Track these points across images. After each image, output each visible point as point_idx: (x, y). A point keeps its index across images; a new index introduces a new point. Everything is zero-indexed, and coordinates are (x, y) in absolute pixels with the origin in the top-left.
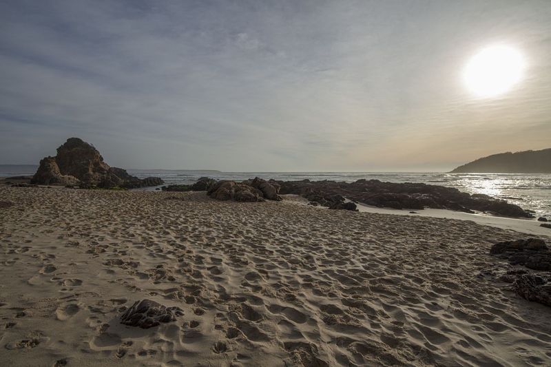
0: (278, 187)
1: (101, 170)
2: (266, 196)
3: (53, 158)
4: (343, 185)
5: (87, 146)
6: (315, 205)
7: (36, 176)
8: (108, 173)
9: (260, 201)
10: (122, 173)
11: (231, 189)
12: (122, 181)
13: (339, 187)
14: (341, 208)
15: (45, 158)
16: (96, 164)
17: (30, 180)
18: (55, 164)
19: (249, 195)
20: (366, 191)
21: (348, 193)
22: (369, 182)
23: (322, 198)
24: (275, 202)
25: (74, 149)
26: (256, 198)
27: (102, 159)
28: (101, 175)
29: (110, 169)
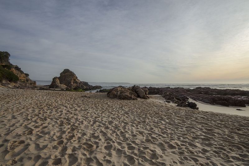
0: (147, 91)
1: (76, 82)
2: (139, 96)
3: (57, 77)
4: (188, 90)
5: (71, 72)
6: (169, 102)
7: (51, 85)
8: (79, 83)
9: (134, 99)
10: (86, 84)
11: (118, 92)
12: (85, 87)
13: (186, 91)
14: (185, 106)
15: (55, 77)
16: (75, 80)
17: (49, 87)
18: (58, 80)
19: (127, 96)
20: (202, 94)
21: (191, 95)
22: (203, 89)
23: (173, 98)
24: (143, 100)
25: (66, 74)
26: (131, 97)
27: (77, 78)
28: (77, 85)
29: (81, 82)
